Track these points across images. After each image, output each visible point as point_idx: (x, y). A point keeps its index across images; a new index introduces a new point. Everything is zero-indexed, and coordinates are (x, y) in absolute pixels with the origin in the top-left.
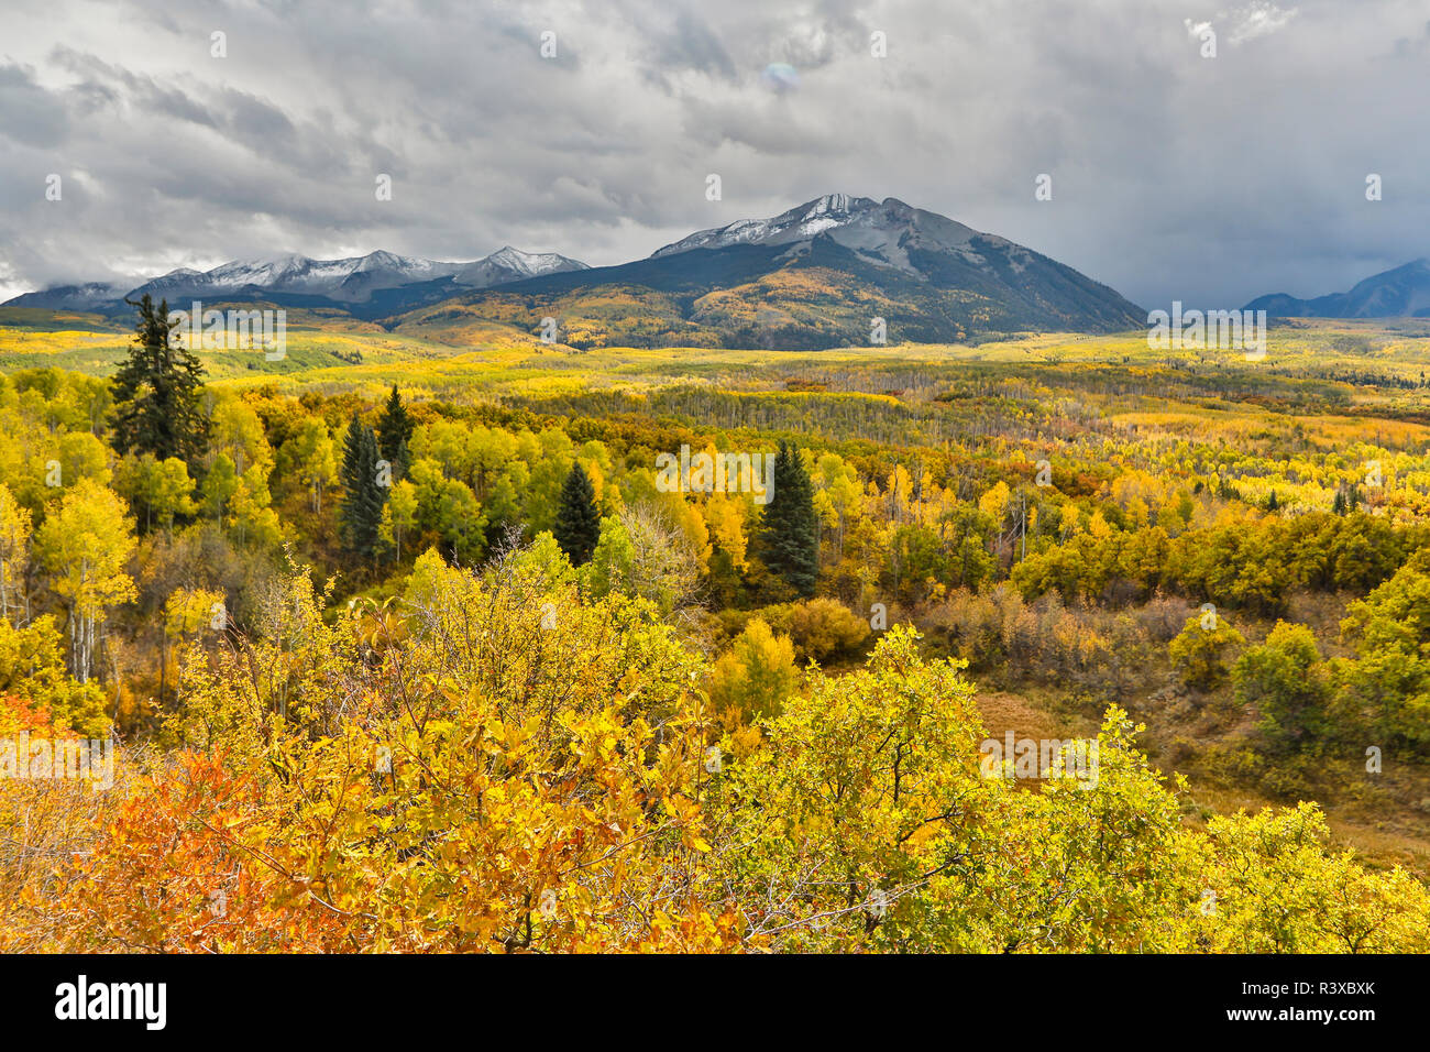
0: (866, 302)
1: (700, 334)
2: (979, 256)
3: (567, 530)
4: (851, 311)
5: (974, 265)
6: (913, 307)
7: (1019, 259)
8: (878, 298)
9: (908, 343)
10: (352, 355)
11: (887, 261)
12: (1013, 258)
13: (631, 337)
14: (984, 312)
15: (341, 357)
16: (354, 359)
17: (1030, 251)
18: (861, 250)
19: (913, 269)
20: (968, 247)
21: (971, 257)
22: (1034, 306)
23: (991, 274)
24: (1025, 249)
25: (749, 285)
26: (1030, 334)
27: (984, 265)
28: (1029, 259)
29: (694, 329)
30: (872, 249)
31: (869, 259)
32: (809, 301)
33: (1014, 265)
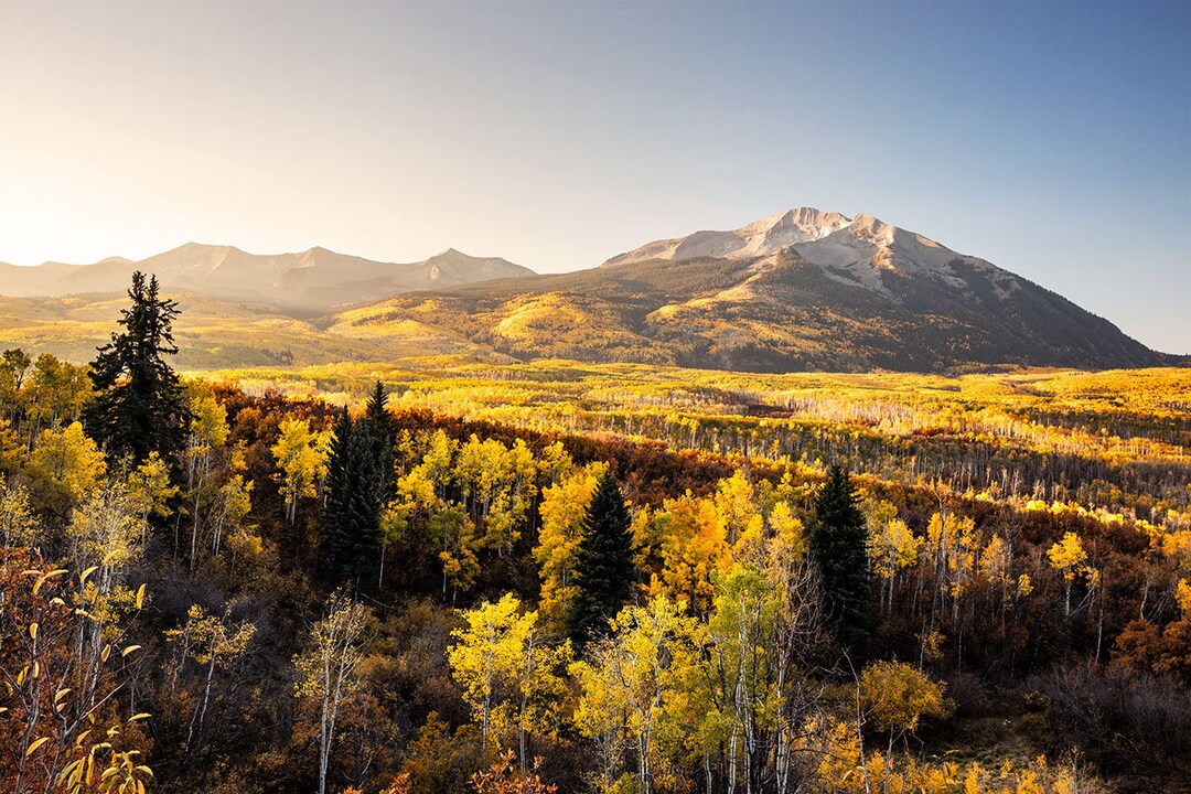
0: (834, 324)
1: (651, 350)
2: (960, 280)
3: (594, 562)
4: (818, 332)
5: (953, 289)
6: (886, 332)
7: (1005, 285)
8: (846, 320)
9: (879, 370)
10: (283, 354)
11: (858, 281)
12: (998, 283)
13: (577, 349)
14: (964, 340)
15: (271, 355)
16: (284, 358)
17: (1016, 276)
18: (830, 268)
19: (885, 290)
20: (948, 268)
21: (951, 280)
22: (1021, 336)
23: (973, 299)
24: (1010, 274)
25: (704, 301)
26: (1016, 366)
27: (965, 290)
28: (1015, 285)
29: (646, 344)
30: (842, 267)
31: (838, 278)
32: (772, 321)
33: (998, 291)
